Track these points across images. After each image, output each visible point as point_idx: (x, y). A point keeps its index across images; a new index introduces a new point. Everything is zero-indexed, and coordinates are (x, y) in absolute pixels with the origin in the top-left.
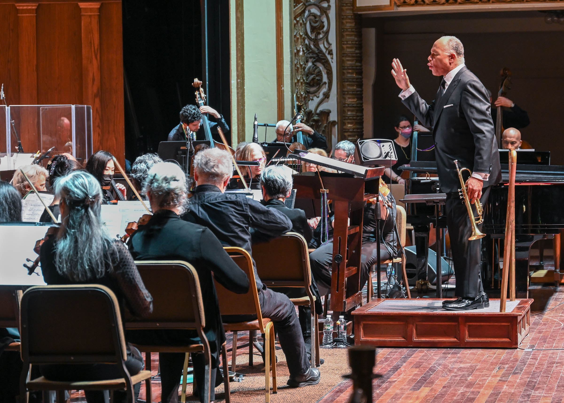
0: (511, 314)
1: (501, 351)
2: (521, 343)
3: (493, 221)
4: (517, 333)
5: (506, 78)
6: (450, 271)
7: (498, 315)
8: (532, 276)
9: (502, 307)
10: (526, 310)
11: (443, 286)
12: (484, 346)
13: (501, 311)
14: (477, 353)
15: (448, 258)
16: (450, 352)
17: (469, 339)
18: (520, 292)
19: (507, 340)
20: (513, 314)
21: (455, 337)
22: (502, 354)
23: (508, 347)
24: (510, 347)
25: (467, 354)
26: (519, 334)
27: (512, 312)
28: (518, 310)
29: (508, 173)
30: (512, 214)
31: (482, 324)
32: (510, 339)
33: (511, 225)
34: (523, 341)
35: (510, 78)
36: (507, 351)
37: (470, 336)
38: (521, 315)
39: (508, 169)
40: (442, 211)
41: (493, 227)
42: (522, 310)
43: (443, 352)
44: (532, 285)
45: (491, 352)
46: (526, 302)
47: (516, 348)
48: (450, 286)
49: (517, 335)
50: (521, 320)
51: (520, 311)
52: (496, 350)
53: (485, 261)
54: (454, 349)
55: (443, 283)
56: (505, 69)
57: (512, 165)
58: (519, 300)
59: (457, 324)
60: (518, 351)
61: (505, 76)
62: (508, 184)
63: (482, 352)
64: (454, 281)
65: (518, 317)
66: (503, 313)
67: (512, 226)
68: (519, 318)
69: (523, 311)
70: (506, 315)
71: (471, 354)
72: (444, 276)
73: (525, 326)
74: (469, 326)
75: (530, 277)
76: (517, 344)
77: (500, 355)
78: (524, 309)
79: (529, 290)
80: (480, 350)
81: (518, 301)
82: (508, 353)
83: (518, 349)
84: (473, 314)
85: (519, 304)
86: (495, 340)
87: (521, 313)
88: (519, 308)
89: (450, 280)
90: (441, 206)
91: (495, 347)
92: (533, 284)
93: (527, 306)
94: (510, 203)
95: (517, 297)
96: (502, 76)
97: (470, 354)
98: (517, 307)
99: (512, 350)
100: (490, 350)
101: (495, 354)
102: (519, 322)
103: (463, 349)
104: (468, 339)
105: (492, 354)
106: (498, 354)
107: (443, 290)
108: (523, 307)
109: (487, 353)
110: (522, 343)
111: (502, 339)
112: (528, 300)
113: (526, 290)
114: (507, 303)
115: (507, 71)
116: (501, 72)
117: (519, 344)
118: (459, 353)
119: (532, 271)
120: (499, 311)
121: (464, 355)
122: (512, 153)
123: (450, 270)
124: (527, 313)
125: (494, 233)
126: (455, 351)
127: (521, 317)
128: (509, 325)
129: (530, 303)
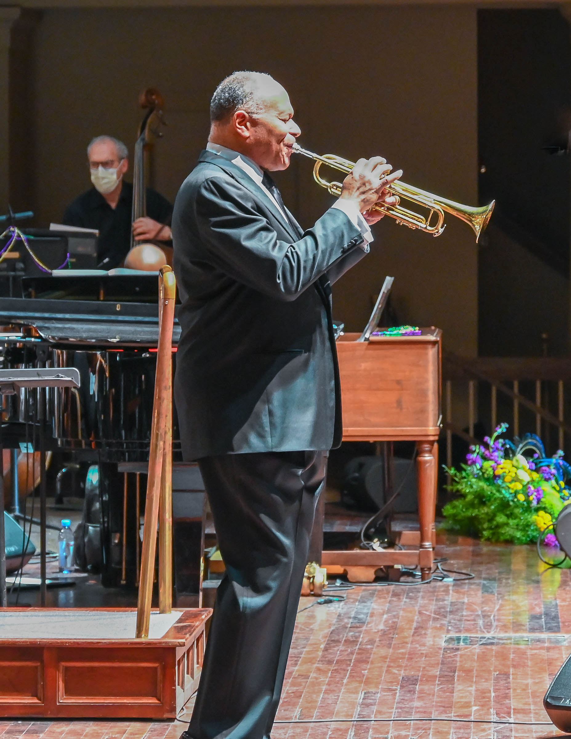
0: (160, 643)
1: (137, 725)
2: (182, 709)
3: (123, 433)
4: (175, 686)
5: (151, 112)
6: (25, 548)
7: (132, 643)
8: (212, 559)
9: (141, 627)
10: (196, 633)
11: (10, 580)
12: (101, 716)
13: (139, 635)
14: (83, 731)
15: (22, 516)
16: (22, 728)
17: (65, 699)
18: (184, 593)
19: (152, 701)
20: (166, 643)
21: (35, 695)
22: (141, 732)
23: (153, 716)
24: (159, 716)
25: (61, 733)
26: (178, 688)
27: (164, 637)
28: (178, 632)
29: (157, 323)
30: (164, 416)
31: (96, 664)
32: (159, 700)
33: (161, 440)
34: (187, 705)
35: (161, 112)
36: (151, 726)
37: (69, 692)
38: (183, 645)
39: (157, 315)
40: (10, 409)
41: (123, 447)
42: (186, 634)
43: (7, 728)
44: (212, 579)
45: (116, 730)
46: (196, 616)
47: (172, 720)
48: (25, 581)
49: (175, 690)
50: (184, 656)
51: (182, 636)
52: (127, 723)
53: (106, 525)
54: (32, 723)
55: (10, 573)
56: (150, 92)
57: (165, 306)
58: (181, 611)
59: (39, 664)
60: (176, 726)
61: (150, 107)
62: (157, 350)
63: (94, 728)
64: (37, 568)
65: (177, 648)
66: (143, 640)
67: (164, 442)
68: (180, 652)
69: (188, 636)
70: (149, 644)
71: (70, 733)
72: (10, 557)
73: (193, 669)
74: (67, 669)
75: (207, 560)
76: (173, 709)
77: (137, 736)
78: (189, 632)
79: (205, 590)
80: (91, 723)
81: (176, 615)
82: (155, 730)
83: (176, 722)
84: (74, 642)
85: (180, 621)
86: (125, 701)
87: (183, 640)
88: (179, 630)
89: (27, 568)
90: (7, 397)
91: (124, 716)
92: (214, 575)
93: (197, 624)
94: (160, 391)
95: (175, 605)
96: (144, 107)
97: (67, 733)
98: (175, 627)
99: (163, 724)
100: (112, 724)
101: (124, 733)
102: (179, 661)
103: (52, 723)
104: (63, 700)
105: (118, 733)
106: (131, 734)
107: (8, 590)
108: (190, 626)
109: (106, 731)
110: (187, 708)
111: (141, 699)
112: (201, 611)
113: (196, 591)
114: (152, 617)
115: (154, 97)
116: (142, 98)
117: (178, 709)
118: (42, 732)
119: (212, 546)
120: (134, 637)
121: (54, 735)
122: (164, 279)
123: (26, 544)
124: (198, 640)
125: (124, 460)
126: (34, 728)
127: (184, 649)
128: (156, 668)
129: (203, 617)
